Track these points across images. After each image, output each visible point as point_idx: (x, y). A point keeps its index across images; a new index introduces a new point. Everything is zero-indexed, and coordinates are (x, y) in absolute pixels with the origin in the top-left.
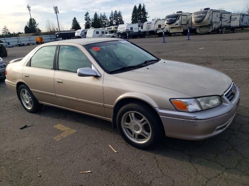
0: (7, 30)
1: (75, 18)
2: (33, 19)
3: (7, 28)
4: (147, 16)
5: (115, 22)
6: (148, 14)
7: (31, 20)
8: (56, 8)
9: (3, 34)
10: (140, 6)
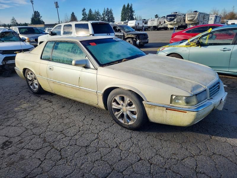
0: (15, 20)
1: (73, 13)
2: (37, 12)
3: (15, 19)
4: (134, 14)
5: (107, 17)
6: (134, 12)
7: (35, 12)
8: (57, 3)
9: (11, 24)
10: (128, 5)
